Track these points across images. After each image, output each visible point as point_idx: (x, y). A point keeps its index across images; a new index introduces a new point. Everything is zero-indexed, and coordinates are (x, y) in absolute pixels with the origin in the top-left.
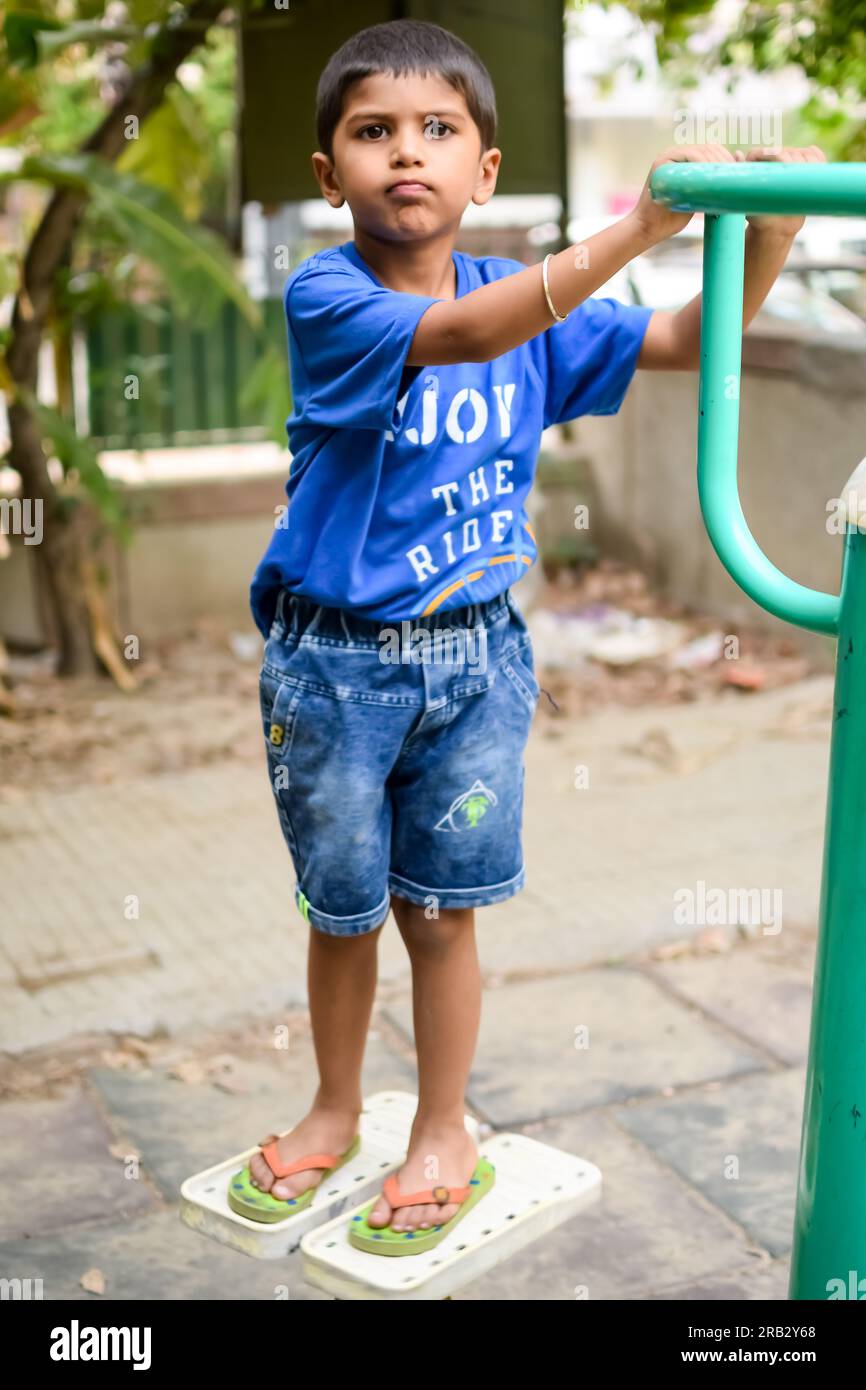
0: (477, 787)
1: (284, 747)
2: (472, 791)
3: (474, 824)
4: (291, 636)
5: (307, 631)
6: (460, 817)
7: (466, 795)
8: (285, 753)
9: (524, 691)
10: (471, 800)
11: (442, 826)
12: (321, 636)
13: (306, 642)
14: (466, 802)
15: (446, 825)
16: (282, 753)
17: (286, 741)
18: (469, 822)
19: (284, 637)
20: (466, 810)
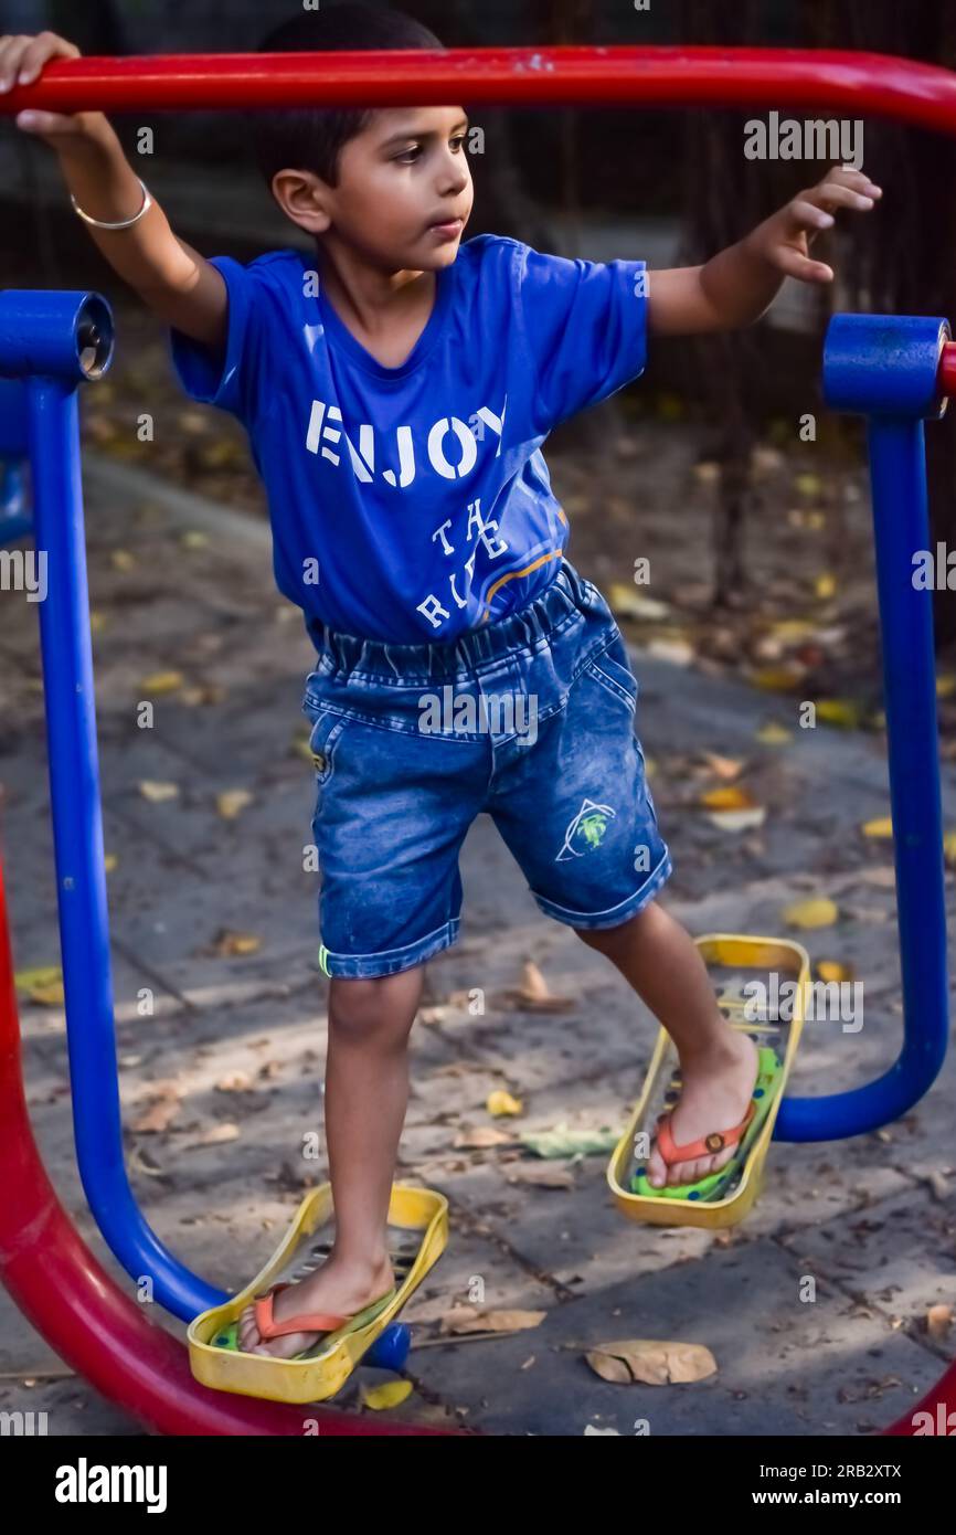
0: (587, 807)
1: (326, 774)
2: (582, 812)
3: (597, 843)
4: (340, 672)
5: (357, 668)
6: (580, 842)
7: (578, 818)
8: (326, 780)
9: (616, 690)
10: (585, 821)
11: (563, 856)
12: (369, 673)
13: (354, 678)
14: (580, 825)
15: (567, 853)
16: (323, 780)
17: (328, 768)
18: (592, 843)
19: (334, 673)
20: (583, 831)
